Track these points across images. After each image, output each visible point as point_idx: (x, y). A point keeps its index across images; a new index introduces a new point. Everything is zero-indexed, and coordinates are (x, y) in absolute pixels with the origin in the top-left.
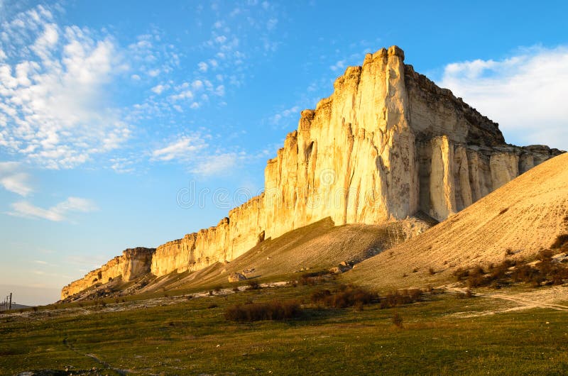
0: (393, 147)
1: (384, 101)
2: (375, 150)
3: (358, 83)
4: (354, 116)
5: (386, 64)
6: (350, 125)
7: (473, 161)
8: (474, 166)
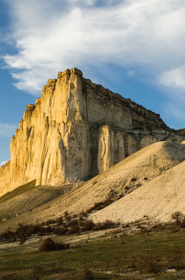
0: (71, 133)
1: (66, 103)
2: (60, 135)
3: (54, 90)
4: (50, 112)
5: (69, 79)
6: (48, 117)
7: (128, 142)
8: (129, 146)
